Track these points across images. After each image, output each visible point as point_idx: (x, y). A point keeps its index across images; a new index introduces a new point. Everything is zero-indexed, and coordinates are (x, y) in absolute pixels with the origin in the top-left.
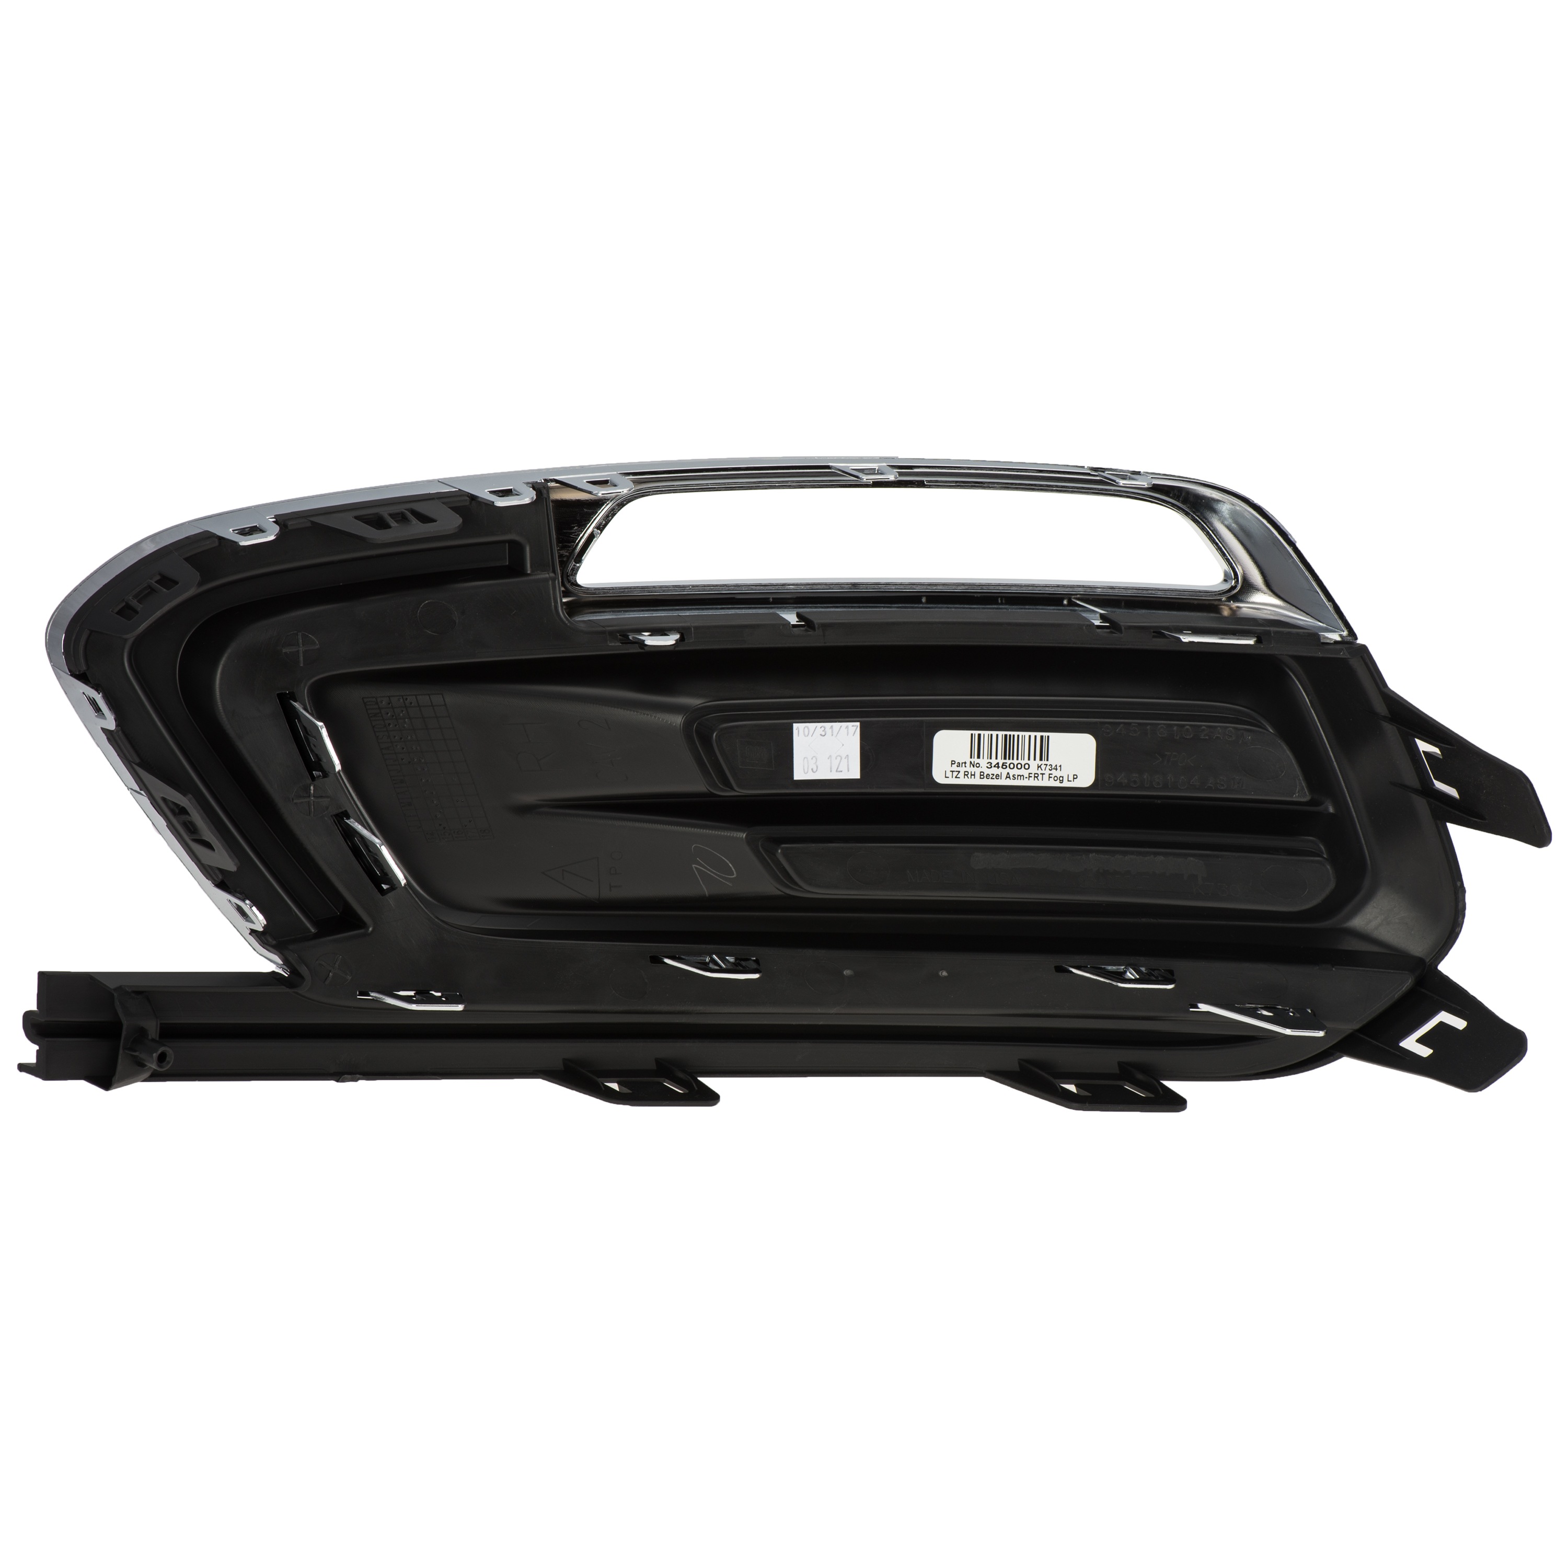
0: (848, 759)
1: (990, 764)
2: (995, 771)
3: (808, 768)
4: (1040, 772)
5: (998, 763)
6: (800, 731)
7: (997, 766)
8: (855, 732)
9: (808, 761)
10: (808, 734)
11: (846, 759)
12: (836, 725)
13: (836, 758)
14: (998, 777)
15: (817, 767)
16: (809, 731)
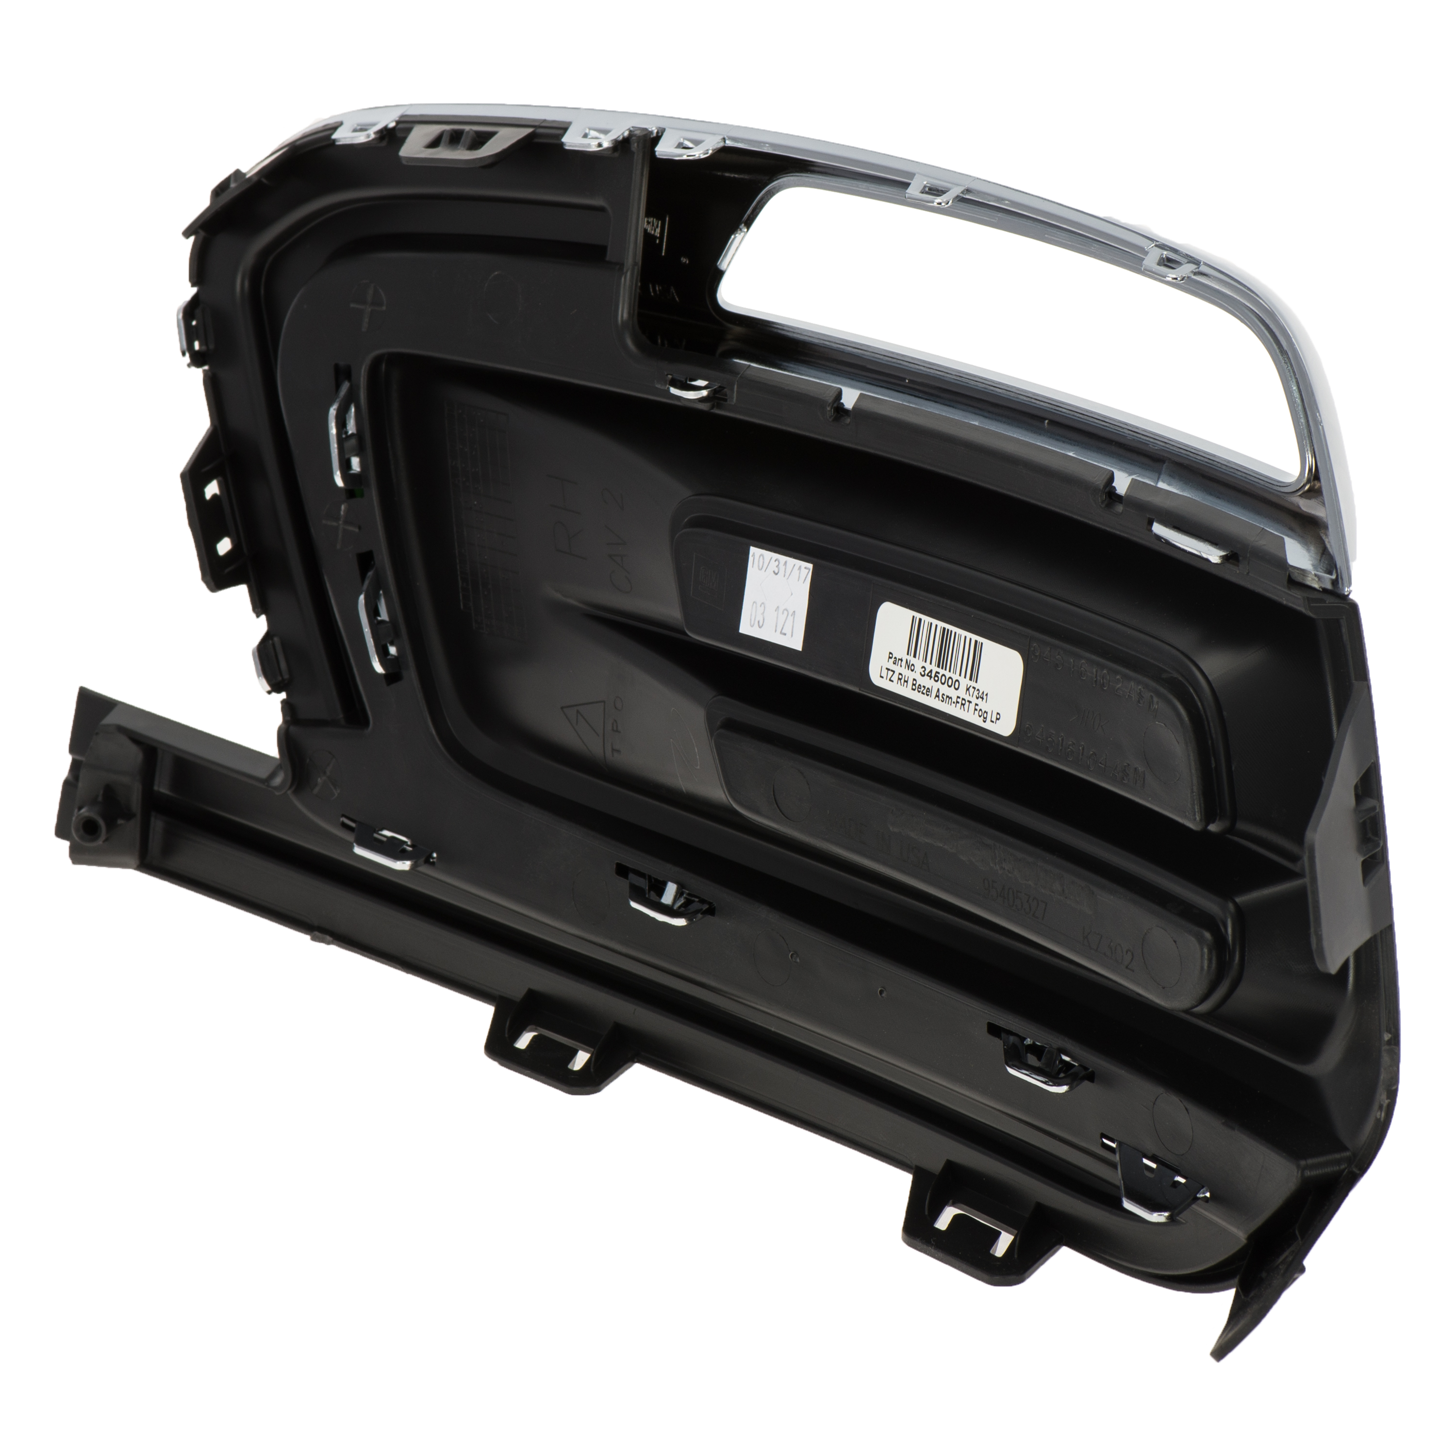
0: (794, 618)
1: (923, 669)
2: (926, 682)
3: (755, 619)
4: (967, 698)
5: (931, 671)
6: (755, 560)
7: (929, 674)
8: (806, 577)
9: (756, 607)
10: (762, 567)
11: (793, 617)
12: (791, 561)
13: (783, 613)
14: (928, 692)
15: (764, 620)
16: (763, 562)
